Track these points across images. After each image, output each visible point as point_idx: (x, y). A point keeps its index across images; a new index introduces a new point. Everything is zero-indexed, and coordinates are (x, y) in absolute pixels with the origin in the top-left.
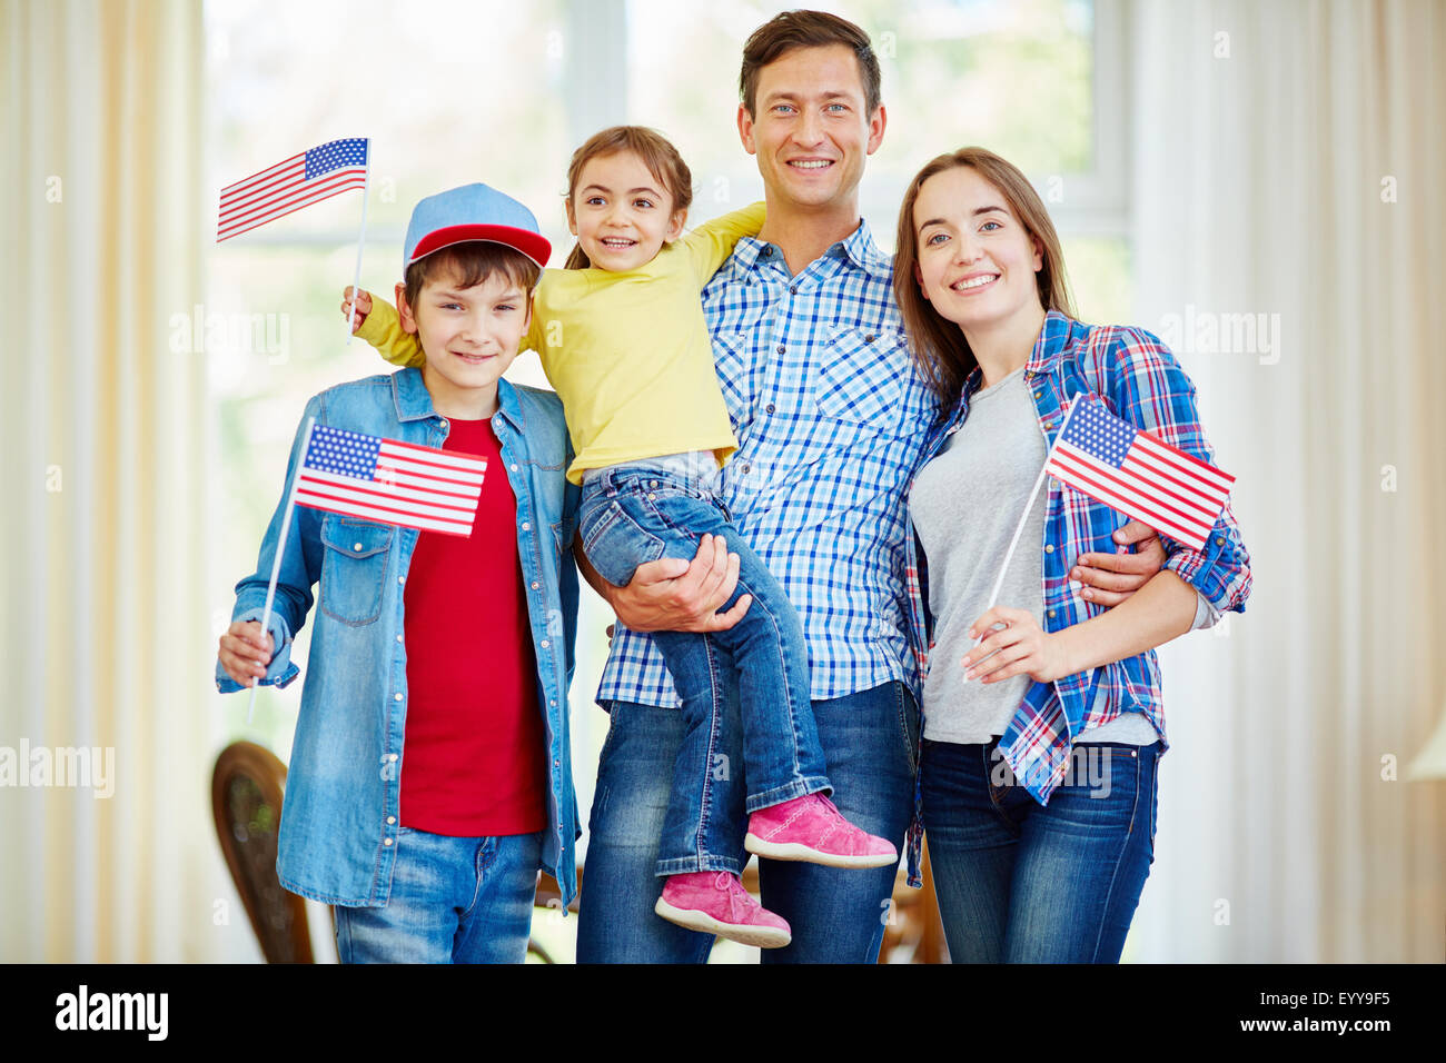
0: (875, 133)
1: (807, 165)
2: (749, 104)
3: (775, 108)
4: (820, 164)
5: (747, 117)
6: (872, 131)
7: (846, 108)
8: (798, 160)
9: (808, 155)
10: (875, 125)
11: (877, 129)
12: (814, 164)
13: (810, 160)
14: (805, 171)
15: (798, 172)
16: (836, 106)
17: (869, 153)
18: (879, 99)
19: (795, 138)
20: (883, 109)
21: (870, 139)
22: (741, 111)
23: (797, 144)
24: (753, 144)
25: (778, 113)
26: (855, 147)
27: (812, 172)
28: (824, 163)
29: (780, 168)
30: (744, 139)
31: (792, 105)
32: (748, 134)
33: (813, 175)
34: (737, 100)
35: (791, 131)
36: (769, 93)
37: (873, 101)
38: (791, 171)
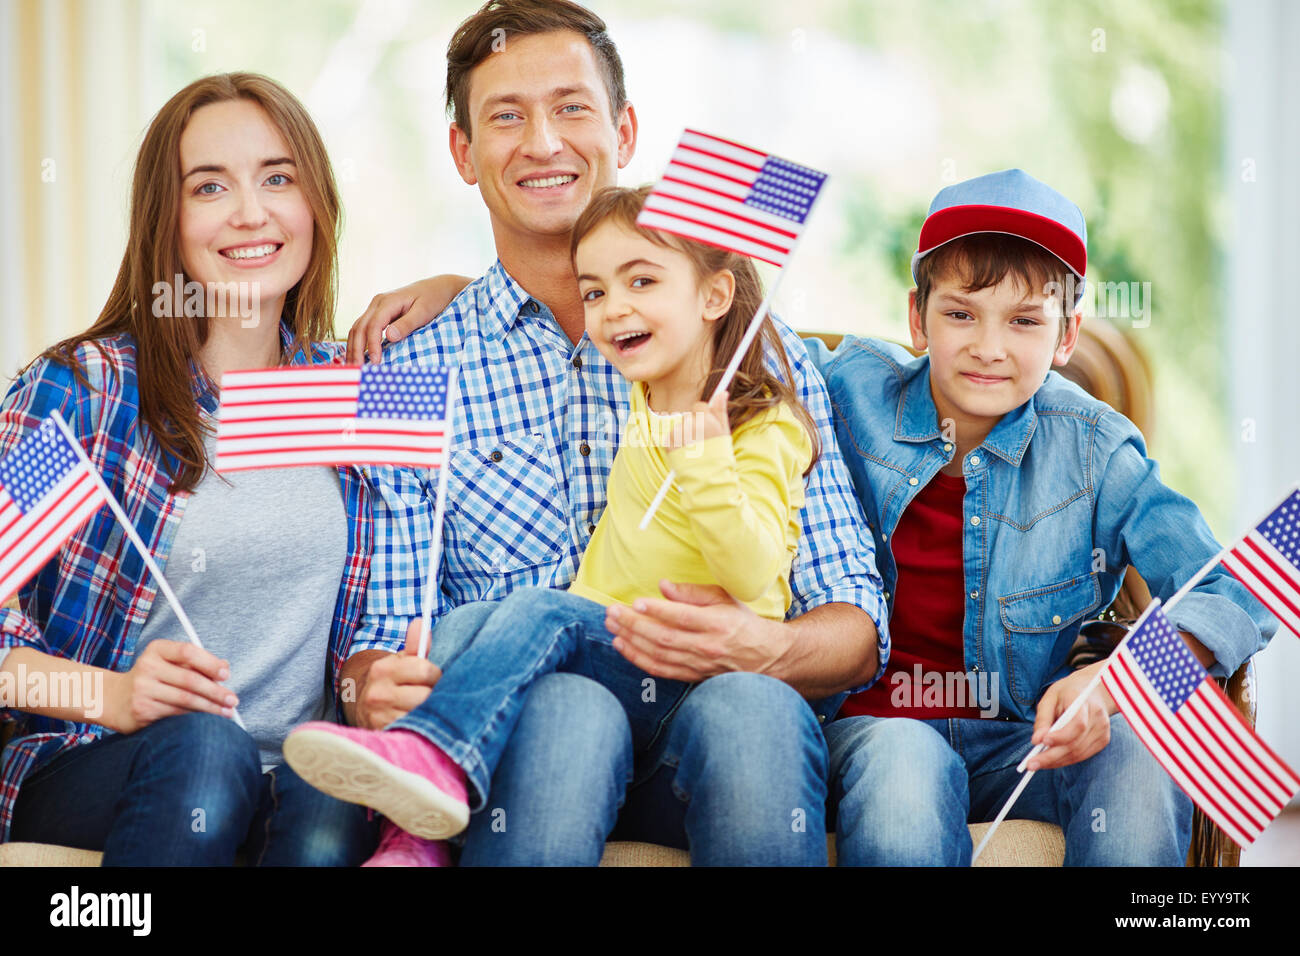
0: (625, 142)
1: (543, 183)
2: (463, 123)
3: (494, 118)
4: (560, 180)
5: (461, 140)
6: (621, 138)
7: (586, 108)
8: (532, 178)
9: (544, 170)
10: (623, 130)
11: (627, 134)
12: (552, 181)
13: (547, 176)
14: (541, 191)
15: (532, 193)
16: (572, 108)
17: (620, 167)
18: (624, 96)
19: (525, 150)
20: (631, 110)
21: (620, 148)
22: (453, 132)
23: (527, 157)
24: (472, 170)
25: (500, 123)
26: (602, 156)
27: (552, 191)
28: (565, 179)
29: (511, 192)
30: (461, 168)
31: (515, 110)
32: (465, 161)
33: (554, 195)
34: (445, 119)
35: (519, 143)
36: (484, 98)
37: (619, 98)
38: (525, 195)
